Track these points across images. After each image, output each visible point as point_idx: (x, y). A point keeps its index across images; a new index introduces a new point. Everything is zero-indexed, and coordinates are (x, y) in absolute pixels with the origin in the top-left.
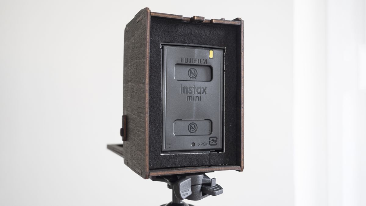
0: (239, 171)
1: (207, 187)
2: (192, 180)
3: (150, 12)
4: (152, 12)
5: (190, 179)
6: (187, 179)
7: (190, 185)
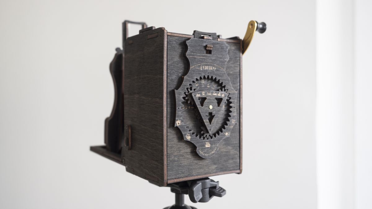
0: (239, 173)
1: (214, 190)
2: (202, 184)
3: (167, 32)
4: (169, 32)
5: (201, 183)
6: (199, 183)
7: (201, 188)
